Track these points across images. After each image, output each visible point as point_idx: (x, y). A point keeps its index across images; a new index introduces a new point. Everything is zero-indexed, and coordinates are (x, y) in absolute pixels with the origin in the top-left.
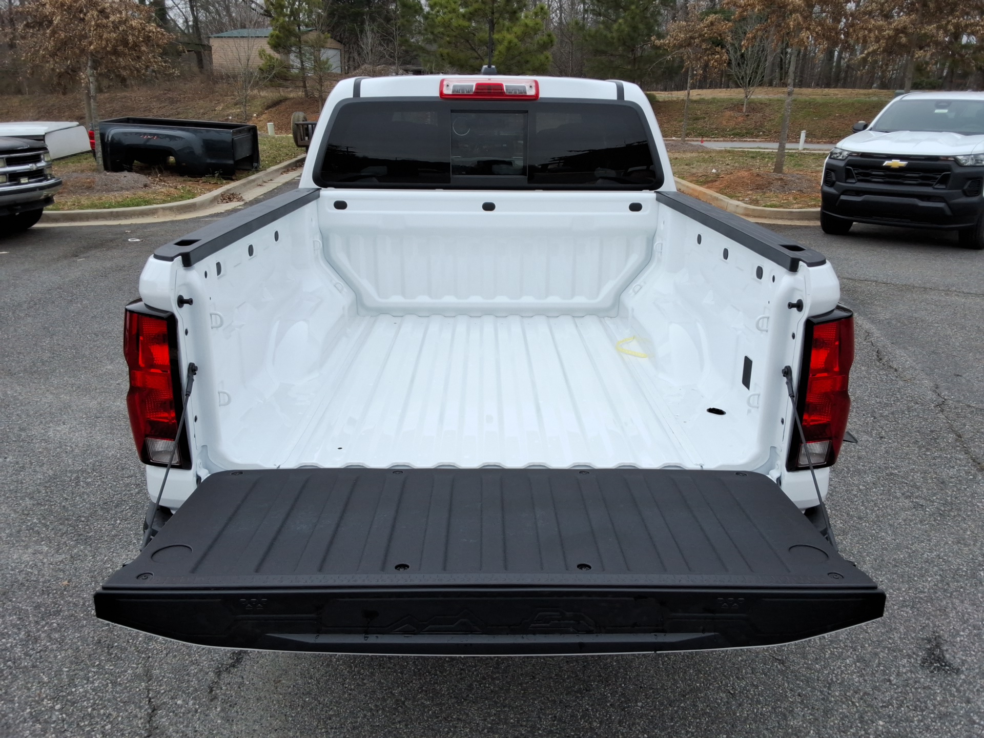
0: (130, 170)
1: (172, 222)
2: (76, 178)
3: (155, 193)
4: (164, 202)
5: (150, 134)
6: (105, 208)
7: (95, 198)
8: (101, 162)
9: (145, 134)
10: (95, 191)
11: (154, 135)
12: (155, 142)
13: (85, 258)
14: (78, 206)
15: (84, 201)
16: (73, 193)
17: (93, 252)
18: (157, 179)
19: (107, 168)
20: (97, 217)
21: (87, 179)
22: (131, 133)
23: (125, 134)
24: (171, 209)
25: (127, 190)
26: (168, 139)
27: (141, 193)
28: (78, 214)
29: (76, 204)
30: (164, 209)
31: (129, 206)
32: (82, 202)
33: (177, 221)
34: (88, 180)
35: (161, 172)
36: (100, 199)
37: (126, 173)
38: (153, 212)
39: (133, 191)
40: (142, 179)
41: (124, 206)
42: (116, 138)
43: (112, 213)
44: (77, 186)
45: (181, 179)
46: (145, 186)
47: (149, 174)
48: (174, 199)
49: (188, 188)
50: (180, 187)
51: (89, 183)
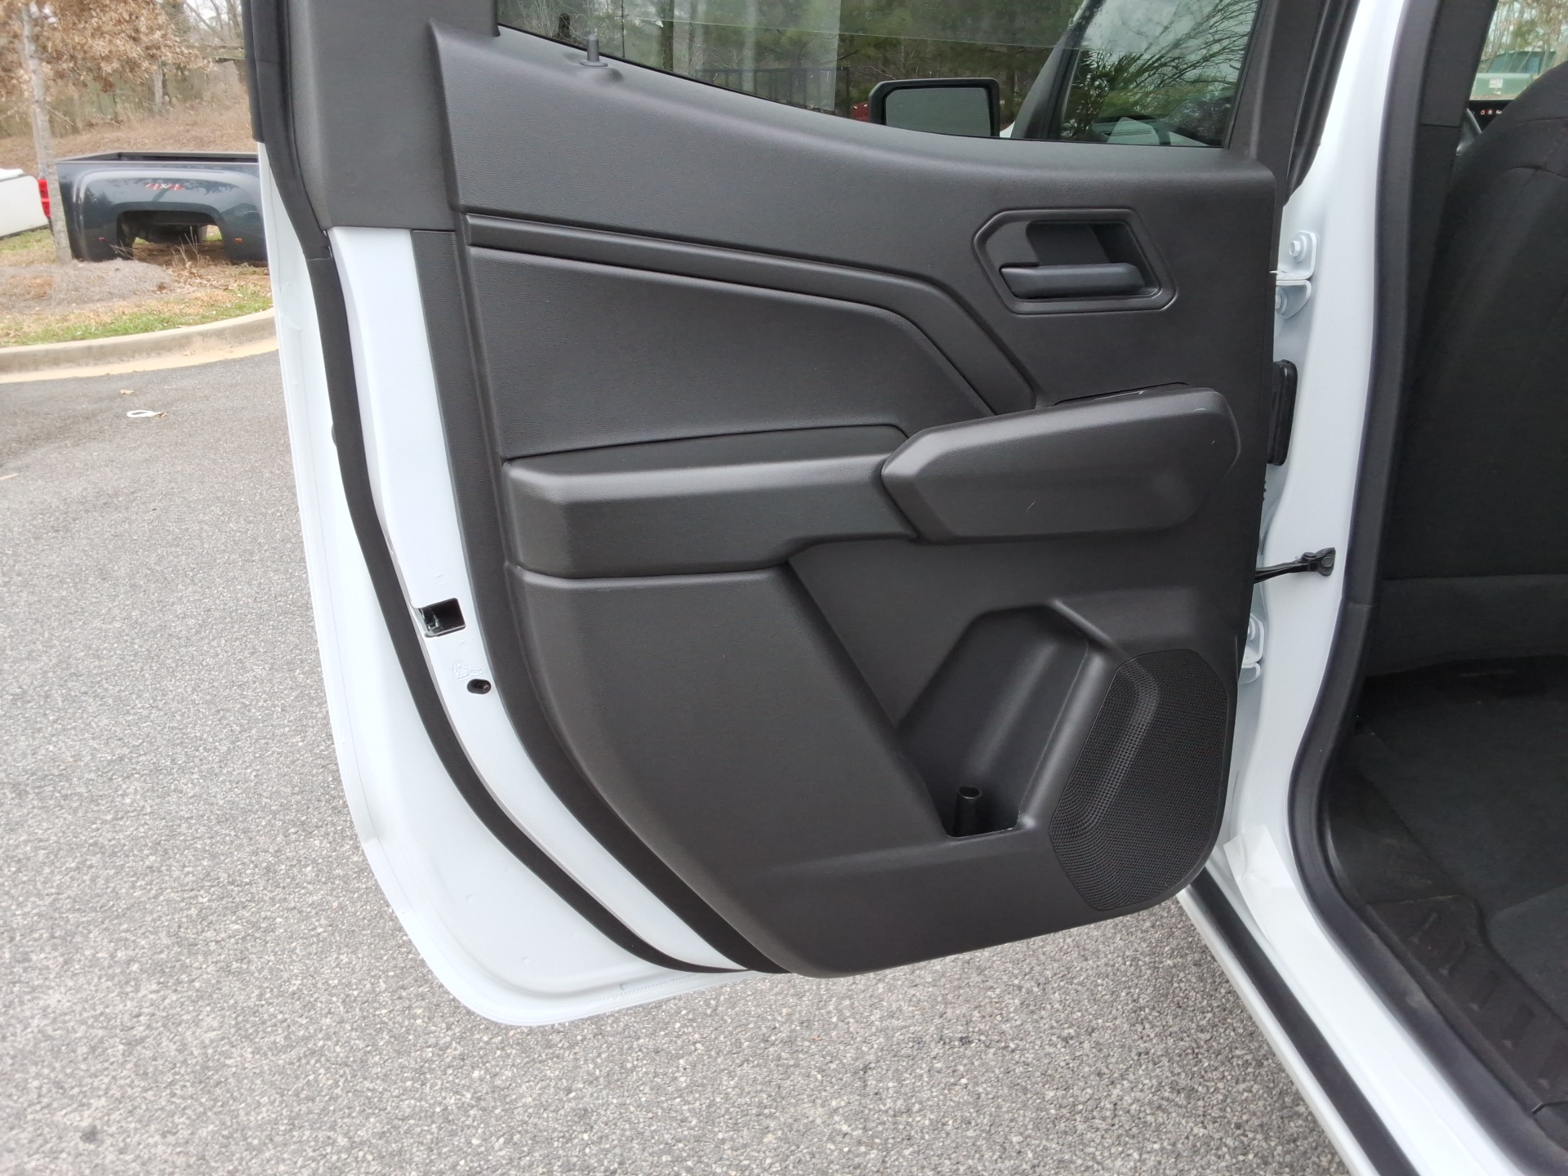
0: (128, 256)
1: (226, 363)
2: (13, 277)
3: (182, 301)
4: (204, 319)
5: (166, 181)
6: (74, 339)
7: (52, 317)
8: (65, 241)
9: (155, 180)
10: (54, 303)
11: (174, 181)
12: (178, 197)
13: (19, 470)
14: (15, 336)
15: (30, 325)
16: (7, 308)
17: (39, 453)
18: (186, 273)
19: (77, 254)
20: (55, 359)
21: (35, 278)
22: (126, 181)
23: (114, 182)
24: (220, 334)
25: (123, 297)
26: (203, 190)
27: (152, 303)
28: (15, 356)
29: (12, 333)
30: (204, 335)
31: (126, 332)
32: (26, 329)
33: (234, 361)
34: (38, 281)
35: (192, 257)
36: (65, 319)
37: (119, 263)
38: (182, 343)
39: (135, 299)
40: (153, 272)
41: (116, 333)
42: (97, 193)
43: (89, 348)
44: (15, 294)
45: (234, 270)
46: (161, 287)
47: (168, 264)
48: (225, 314)
49: (251, 288)
50: (234, 286)
51: (42, 286)
